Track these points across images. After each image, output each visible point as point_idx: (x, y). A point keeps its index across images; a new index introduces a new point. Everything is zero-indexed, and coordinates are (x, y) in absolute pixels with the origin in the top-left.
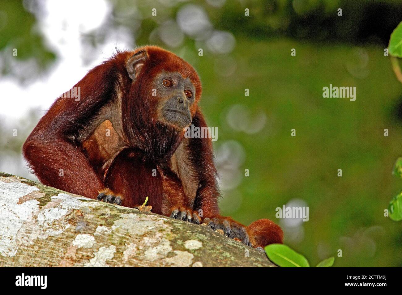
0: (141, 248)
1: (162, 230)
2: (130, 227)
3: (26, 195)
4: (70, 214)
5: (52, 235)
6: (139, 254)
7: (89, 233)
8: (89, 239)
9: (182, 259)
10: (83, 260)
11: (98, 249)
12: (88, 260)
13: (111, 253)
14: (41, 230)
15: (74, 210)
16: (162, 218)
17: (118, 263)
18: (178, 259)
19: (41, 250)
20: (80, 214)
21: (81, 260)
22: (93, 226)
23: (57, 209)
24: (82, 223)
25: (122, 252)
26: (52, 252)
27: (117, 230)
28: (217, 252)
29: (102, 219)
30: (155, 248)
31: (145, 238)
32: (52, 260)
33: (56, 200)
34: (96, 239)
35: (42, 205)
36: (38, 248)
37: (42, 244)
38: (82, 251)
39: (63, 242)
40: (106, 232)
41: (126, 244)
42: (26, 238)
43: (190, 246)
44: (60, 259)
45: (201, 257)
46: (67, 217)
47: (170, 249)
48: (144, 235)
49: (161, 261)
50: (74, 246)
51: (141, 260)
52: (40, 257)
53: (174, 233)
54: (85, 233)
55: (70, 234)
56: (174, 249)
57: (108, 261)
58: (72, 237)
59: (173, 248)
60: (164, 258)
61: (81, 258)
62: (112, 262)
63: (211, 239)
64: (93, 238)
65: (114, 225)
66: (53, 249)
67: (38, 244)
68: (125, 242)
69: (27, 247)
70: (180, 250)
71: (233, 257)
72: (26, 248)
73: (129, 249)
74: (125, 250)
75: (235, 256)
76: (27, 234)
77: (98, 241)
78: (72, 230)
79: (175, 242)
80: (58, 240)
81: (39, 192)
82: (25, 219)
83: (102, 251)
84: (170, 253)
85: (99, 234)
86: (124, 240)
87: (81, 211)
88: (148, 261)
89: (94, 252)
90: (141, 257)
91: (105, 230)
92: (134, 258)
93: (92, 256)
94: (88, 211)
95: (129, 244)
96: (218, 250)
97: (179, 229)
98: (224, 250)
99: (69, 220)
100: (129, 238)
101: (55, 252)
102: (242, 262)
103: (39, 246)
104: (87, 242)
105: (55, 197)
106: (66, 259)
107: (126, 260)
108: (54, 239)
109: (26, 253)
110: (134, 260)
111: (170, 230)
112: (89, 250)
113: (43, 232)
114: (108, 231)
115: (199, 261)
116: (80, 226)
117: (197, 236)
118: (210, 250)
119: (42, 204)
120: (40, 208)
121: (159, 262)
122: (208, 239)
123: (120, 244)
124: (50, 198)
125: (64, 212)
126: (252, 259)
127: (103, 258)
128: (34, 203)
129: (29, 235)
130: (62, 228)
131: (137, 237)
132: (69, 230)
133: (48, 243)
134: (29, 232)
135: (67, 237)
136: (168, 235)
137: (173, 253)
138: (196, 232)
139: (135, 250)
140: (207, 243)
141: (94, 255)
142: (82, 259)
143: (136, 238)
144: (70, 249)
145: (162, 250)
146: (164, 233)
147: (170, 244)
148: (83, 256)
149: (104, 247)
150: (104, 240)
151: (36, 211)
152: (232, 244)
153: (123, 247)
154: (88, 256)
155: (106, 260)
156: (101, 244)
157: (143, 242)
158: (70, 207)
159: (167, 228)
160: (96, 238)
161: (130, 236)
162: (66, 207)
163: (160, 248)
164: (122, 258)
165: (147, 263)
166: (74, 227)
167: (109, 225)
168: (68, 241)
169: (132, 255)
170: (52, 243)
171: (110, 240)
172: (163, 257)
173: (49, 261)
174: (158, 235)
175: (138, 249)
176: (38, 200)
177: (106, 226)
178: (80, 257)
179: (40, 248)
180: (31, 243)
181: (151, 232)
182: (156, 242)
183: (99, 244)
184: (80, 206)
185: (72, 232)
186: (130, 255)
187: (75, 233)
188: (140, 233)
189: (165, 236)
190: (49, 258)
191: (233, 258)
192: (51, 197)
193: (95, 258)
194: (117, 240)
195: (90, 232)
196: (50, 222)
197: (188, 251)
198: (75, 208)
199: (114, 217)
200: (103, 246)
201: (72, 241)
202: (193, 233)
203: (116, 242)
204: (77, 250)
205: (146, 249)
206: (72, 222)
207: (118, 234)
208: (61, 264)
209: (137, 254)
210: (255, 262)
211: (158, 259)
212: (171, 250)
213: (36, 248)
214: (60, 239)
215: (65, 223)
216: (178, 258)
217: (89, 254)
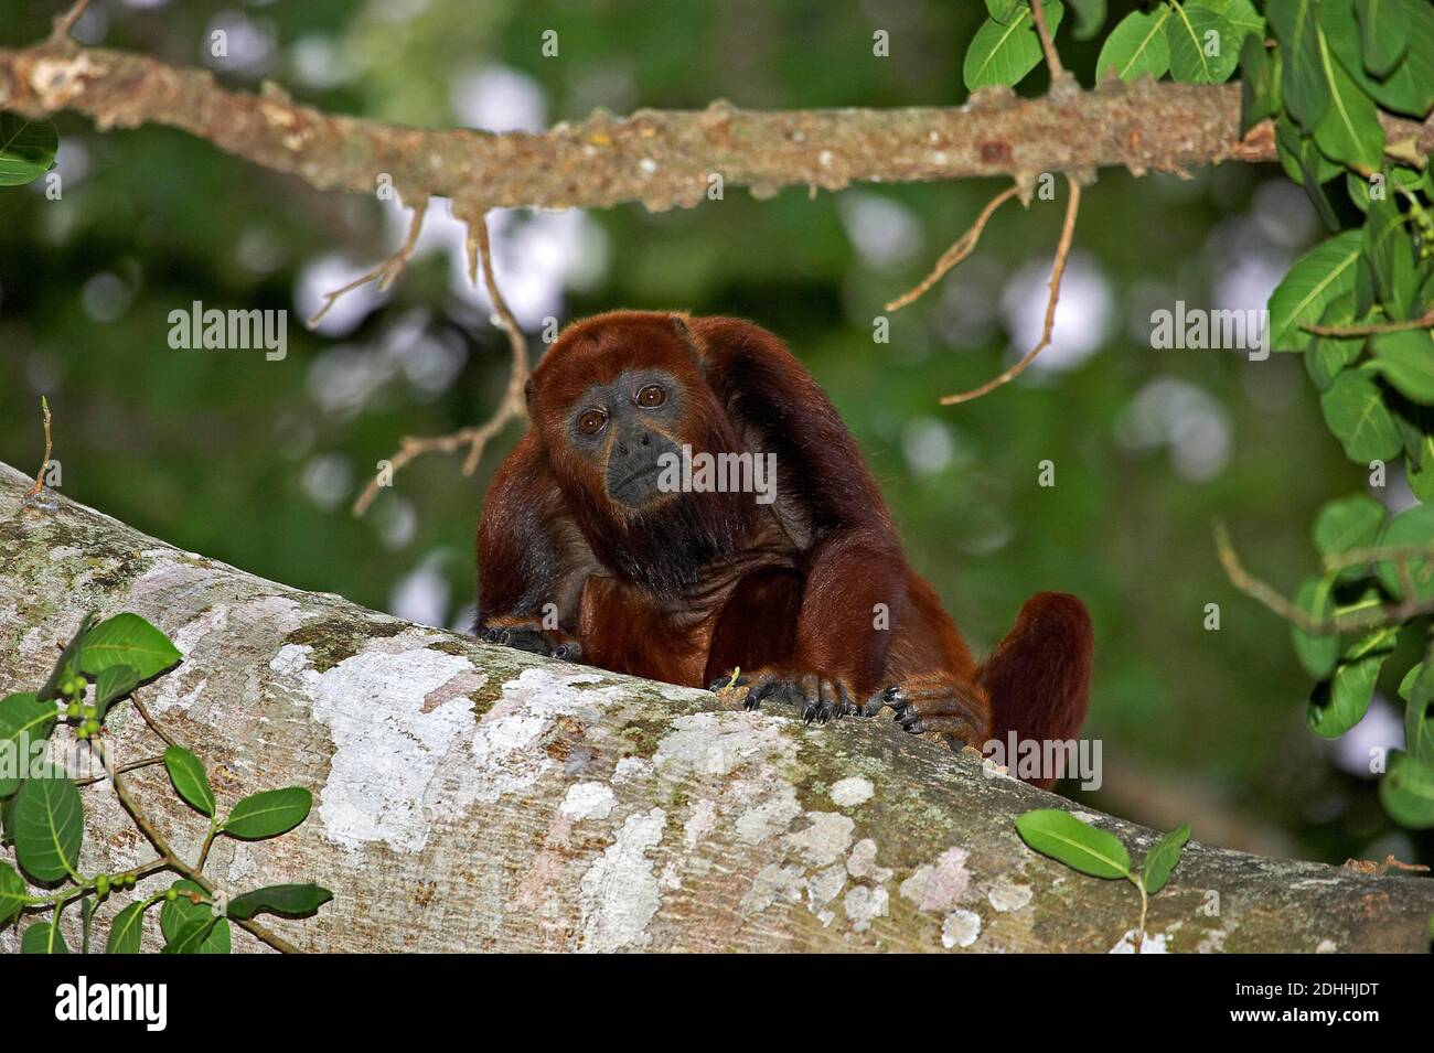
0: (726, 810)
1: (774, 756)
2: (696, 756)
3: (440, 685)
4: (550, 732)
5: (510, 791)
6: (723, 828)
7: (599, 781)
8: (599, 796)
9: (826, 832)
10: (590, 852)
11: (623, 821)
12: (602, 850)
13: (654, 830)
14: (482, 778)
15: (560, 718)
16: (777, 718)
17: (674, 854)
18: (817, 835)
19: (486, 831)
20: (575, 729)
21: (585, 852)
22: (608, 759)
23: (517, 718)
24: (581, 754)
25: (682, 826)
26: (513, 835)
27: (667, 768)
28: (912, 807)
29: (628, 736)
30: (760, 807)
31: (734, 783)
32: (515, 855)
33: (515, 694)
34: (617, 794)
35: (480, 712)
36: (478, 826)
37: (487, 815)
38: (585, 830)
39: (538, 808)
40: (639, 775)
41: (689, 803)
42: (449, 803)
43: (845, 795)
44: (533, 852)
45: (871, 826)
46: (544, 740)
47: (797, 808)
48: (732, 776)
49: (777, 844)
50: (564, 815)
51: (728, 844)
52: (485, 850)
53: (804, 762)
54: (590, 780)
55: (554, 784)
56: (806, 808)
57: (650, 851)
58: (558, 793)
59: (803, 806)
60: (783, 835)
61: (584, 848)
62: (660, 852)
63: (895, 771)
64: (609, 793)
65: (658, 751)
66: (515, 827)
67: (477, 817)
68: (687, 796)
69: (452, 824)
70: (819, 809)
71: (949, 820)
72: (448, 828)
73: (698, 816)
74: (688, 818)
75: (955, 815)
76: (450, 793)
77: (623, 799)
78: (558, 775)
79: (807, 789)
80: (525, 803)
81: (474, 673)
82: (442, 753)
83: (633, 824)
84: (796, 818)
85: (623, 779)
86: (685, 793)
87: (577, 720)
88: (744, 846)
89: (613, 828)
90: (728, 835)
91: (636, 768)
92: (711, 838)
93: (610, 840)
94: (593, 718)
95: (696, 802)
96: (913, 801)
97: (818, 747)
98: (928, 801)
99: (550, 748)
100: (697, 785)
101: (519, 834)
102: (973, 831)
103: (480, 821)
104: (596, 803)
105: (511, 683)
106: (547, 853)
107: (692, 847)
108: (514, 800)
109: (450, 841)
110: (712, 844)
111: (795, 754)
112: (602, 824)
113: (487, 785)
114: (646, 770)
115: (867, 836)
116: (578, 762)
117: (861, 764)
118: (893, 804)
119: (481, 708)
120: (478, 719)
121: (772, 846)
122: (887, 770)
123: (676, 803)
124: (500, 687)
125: (535, 727)
126: (995, 819)
127: (637, 844)
128: (462, 707)
129: (453, 793)
130: (534, 770)
131: (716, 781)
132: (549, 776)
133: (502, 813)
134: (453, 785)
135: (547, 794)
136: (790, 769)
137: (804, 818)
138: (860, 751)
139: (713, 816)
140: (887, 783)
141: (614, 837)
142: (587, 849)
143: (714, 786)
144: (555, 824)
145: (777, 814)
146: (781, 763)
147: (795, 794)
148: (588, 841)
149: (637, 815)
150: (636, 796)
151: (467, 729)
152: (947, 777)
153: (682, 812)
154: (599, 841)
155: (643, 849)
156: (630, 806)
157: (729, 794)
158: (550, 711)
159: (788, 748)
160: (619, 791)
161: (698, 781)
162: (540, 711)
163: (771, 807)
164: (682, 841)
165: (743, 849)
166: (561, 766)
167: (647, 751)
168: (551, 804)
169: (706, 831)
170: (510, 812)
171: (650, 793)
172: (781, 831)
173: (506, 858)
174: (767, 770)
175: (720, 814)
176: (471, 698)
177: (640, 757)
178: (582, 844)
179: (483, 825)
180: (462, 814)
181: (749, 763)
182: (761, 791)
183: (623, 807)
184: (576, 704)
185: (557, 781)
186: (702, 832)
187: (566, 780)
188: (721, 770)
189: (784, 774)
190: (507, 851)
191: (949, 823)
192: (504, 686)
193: (618, 845)
194: (668, 794)
195: (600, 777)
196: (502, 756)
197: (840, 809)
198: (563, 713)
199: (660, 728)
200: (634, 812)
201: (560, 803)
202: (849, 756)
203: (664, 799)
204: (574, 826)
205: (739, 814)
206: (557, 751)
207: (669, 777)
208: (535, 864)
209: (716, 828)
210: (1004, 828)
211: (770, 837)
212: (801, 812)
213: (474, 827)
214: (529, 801)
215: (541, 756)
216: (818, 832)
217: (602, 835)
